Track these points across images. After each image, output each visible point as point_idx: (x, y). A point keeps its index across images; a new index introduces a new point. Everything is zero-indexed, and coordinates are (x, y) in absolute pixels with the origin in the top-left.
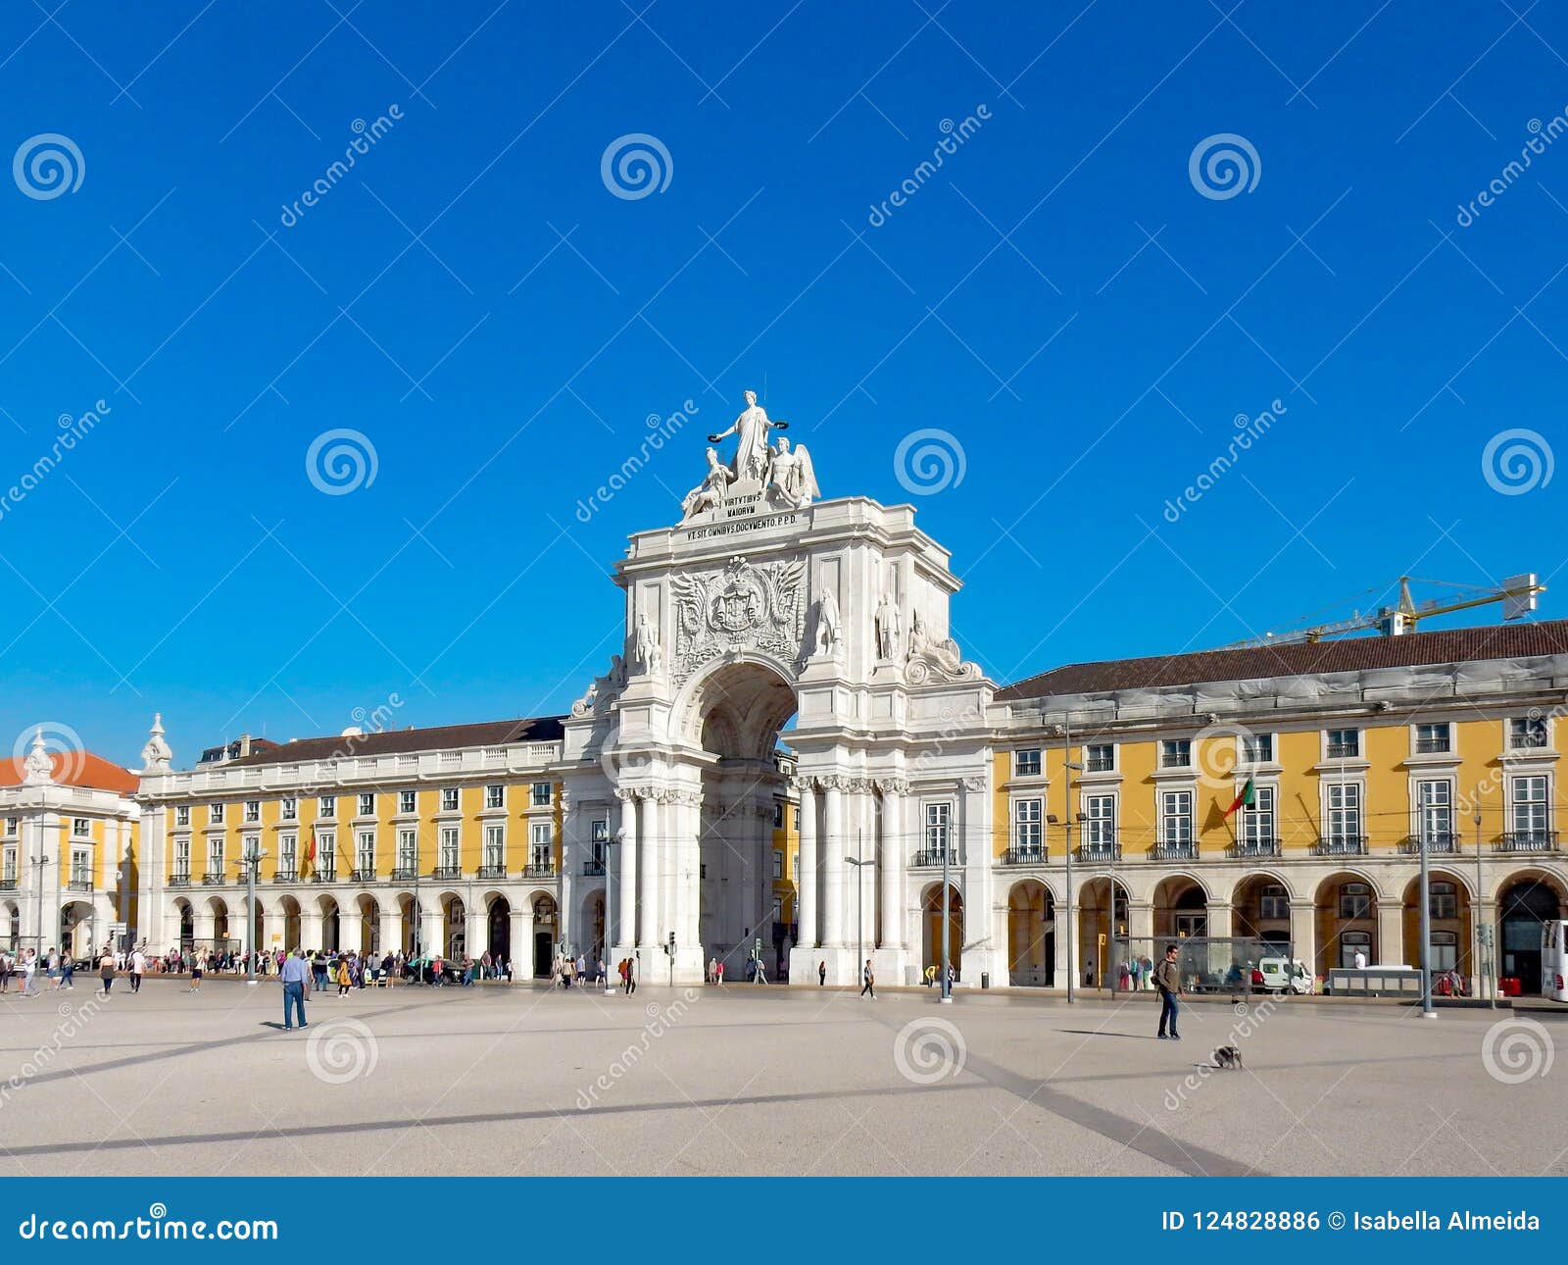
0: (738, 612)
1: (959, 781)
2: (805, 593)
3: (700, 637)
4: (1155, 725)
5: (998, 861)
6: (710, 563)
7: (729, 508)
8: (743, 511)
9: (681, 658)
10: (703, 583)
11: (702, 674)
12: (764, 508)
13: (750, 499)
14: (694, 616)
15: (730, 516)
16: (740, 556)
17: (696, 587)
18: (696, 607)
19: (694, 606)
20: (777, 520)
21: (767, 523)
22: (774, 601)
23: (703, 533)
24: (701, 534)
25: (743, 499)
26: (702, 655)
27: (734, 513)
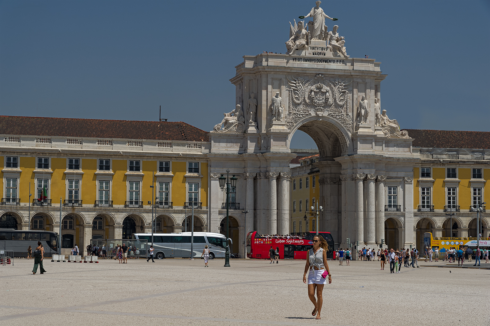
1: (404, 179)
2: (350, 95)
3: (301, 107)
5: (416, 210)
6: (306, 74)
7: (313, 51)
8: (320, 54)
9: (291, 114)
10: (302, 82)
11: (301, 123)
12: (329, 54)
13: (323, 49)
14: (297, 96)
15: (314, 54)
16: (322, 74)
17: (299, 84)
18: (299, 93)
19: (298, 92)
20: (336, 61)
21: (331, 61)
22: (337, 96)
23: (300, 59)
24: (299, 59)
25: (319, 48)
26: (302, 114)
27: (316, 54)
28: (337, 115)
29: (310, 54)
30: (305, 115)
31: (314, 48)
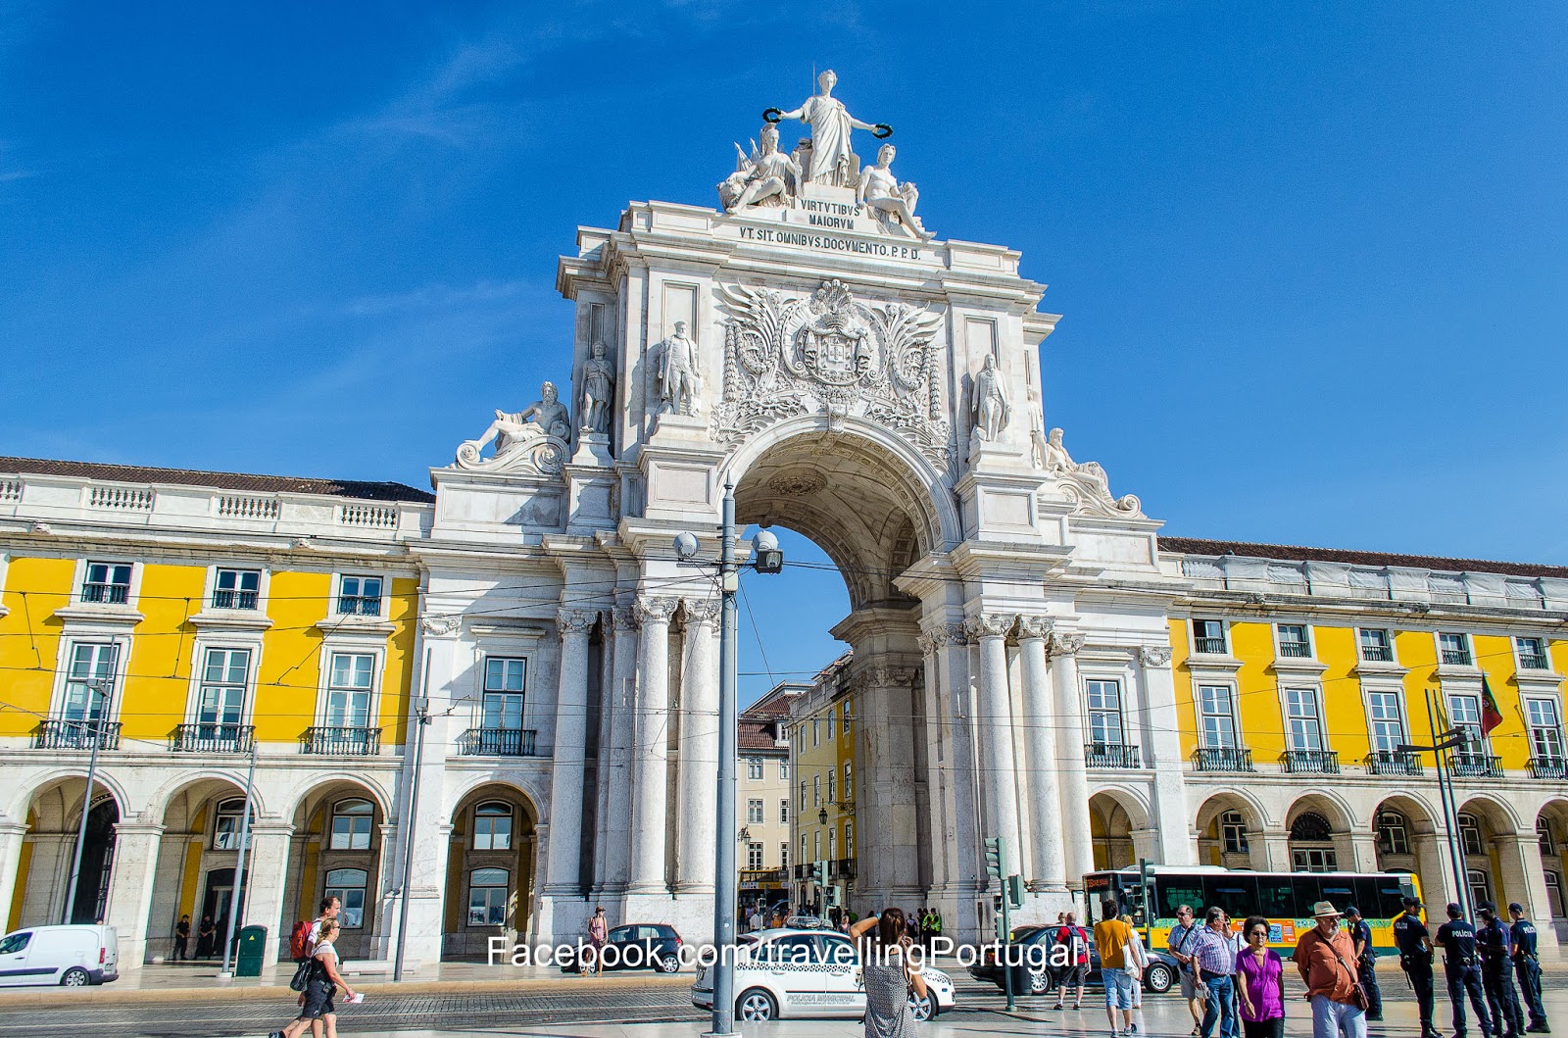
0: (840, 359)
1: (1137, 652)
2: (941, 355)
3: (769, 381)
4: (1362, 608)
5: (1189, 766)
6: (785, 279)
7: (812, 213)
8: (836, 222)
9: (733, 405)
10: (772, 301)
11: (772, 436)
12: (866, 227)
13: (843, 209)
14: (756, 347)
15: (813, 222)
16: (843, 281)
17: (762, 306)
18: (760, 336)
19: (757, 333)
20: (889, 249)
21: (874, 248)
22: (896, 356)
23: (767, 234)
24: (763, 234)
25: (831, 207)
26: (774, 408)
27: (820, 222)
28: (899, 418)
29: (799, 219)
30: (783, 410)
31: (812, 205)
